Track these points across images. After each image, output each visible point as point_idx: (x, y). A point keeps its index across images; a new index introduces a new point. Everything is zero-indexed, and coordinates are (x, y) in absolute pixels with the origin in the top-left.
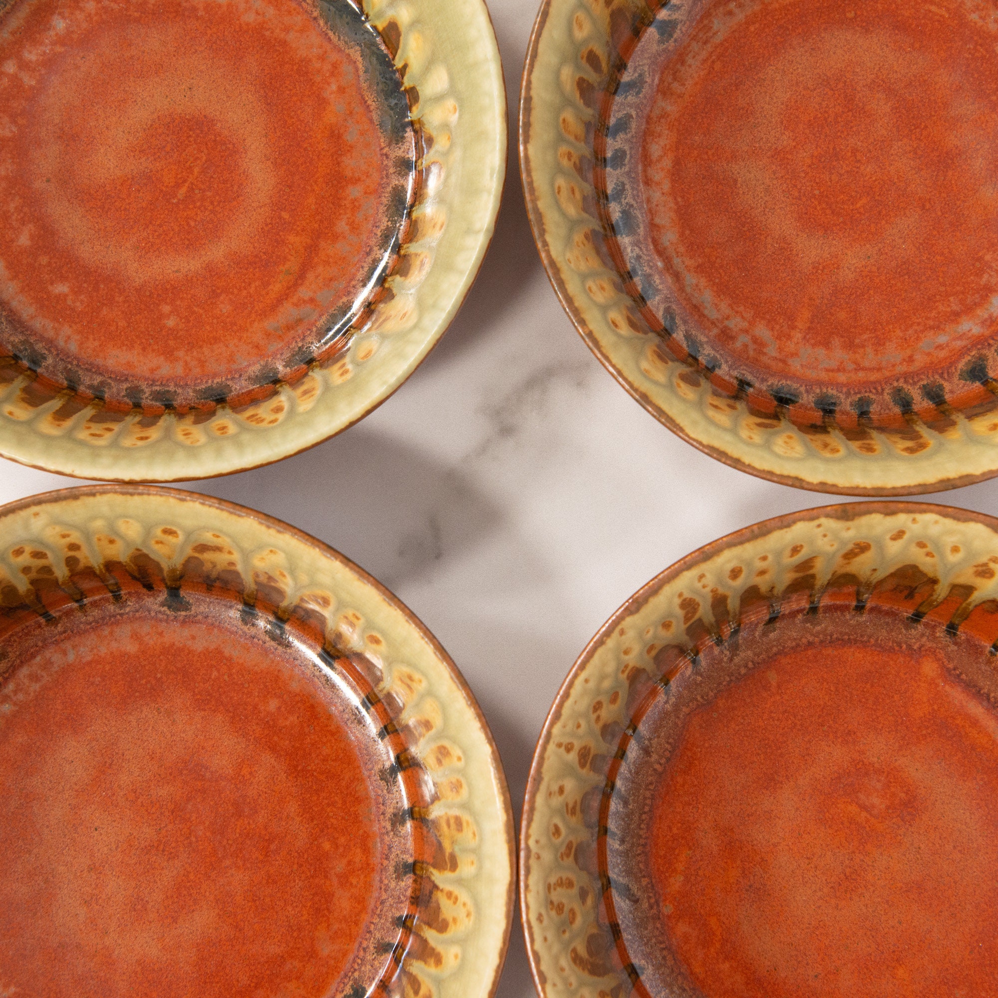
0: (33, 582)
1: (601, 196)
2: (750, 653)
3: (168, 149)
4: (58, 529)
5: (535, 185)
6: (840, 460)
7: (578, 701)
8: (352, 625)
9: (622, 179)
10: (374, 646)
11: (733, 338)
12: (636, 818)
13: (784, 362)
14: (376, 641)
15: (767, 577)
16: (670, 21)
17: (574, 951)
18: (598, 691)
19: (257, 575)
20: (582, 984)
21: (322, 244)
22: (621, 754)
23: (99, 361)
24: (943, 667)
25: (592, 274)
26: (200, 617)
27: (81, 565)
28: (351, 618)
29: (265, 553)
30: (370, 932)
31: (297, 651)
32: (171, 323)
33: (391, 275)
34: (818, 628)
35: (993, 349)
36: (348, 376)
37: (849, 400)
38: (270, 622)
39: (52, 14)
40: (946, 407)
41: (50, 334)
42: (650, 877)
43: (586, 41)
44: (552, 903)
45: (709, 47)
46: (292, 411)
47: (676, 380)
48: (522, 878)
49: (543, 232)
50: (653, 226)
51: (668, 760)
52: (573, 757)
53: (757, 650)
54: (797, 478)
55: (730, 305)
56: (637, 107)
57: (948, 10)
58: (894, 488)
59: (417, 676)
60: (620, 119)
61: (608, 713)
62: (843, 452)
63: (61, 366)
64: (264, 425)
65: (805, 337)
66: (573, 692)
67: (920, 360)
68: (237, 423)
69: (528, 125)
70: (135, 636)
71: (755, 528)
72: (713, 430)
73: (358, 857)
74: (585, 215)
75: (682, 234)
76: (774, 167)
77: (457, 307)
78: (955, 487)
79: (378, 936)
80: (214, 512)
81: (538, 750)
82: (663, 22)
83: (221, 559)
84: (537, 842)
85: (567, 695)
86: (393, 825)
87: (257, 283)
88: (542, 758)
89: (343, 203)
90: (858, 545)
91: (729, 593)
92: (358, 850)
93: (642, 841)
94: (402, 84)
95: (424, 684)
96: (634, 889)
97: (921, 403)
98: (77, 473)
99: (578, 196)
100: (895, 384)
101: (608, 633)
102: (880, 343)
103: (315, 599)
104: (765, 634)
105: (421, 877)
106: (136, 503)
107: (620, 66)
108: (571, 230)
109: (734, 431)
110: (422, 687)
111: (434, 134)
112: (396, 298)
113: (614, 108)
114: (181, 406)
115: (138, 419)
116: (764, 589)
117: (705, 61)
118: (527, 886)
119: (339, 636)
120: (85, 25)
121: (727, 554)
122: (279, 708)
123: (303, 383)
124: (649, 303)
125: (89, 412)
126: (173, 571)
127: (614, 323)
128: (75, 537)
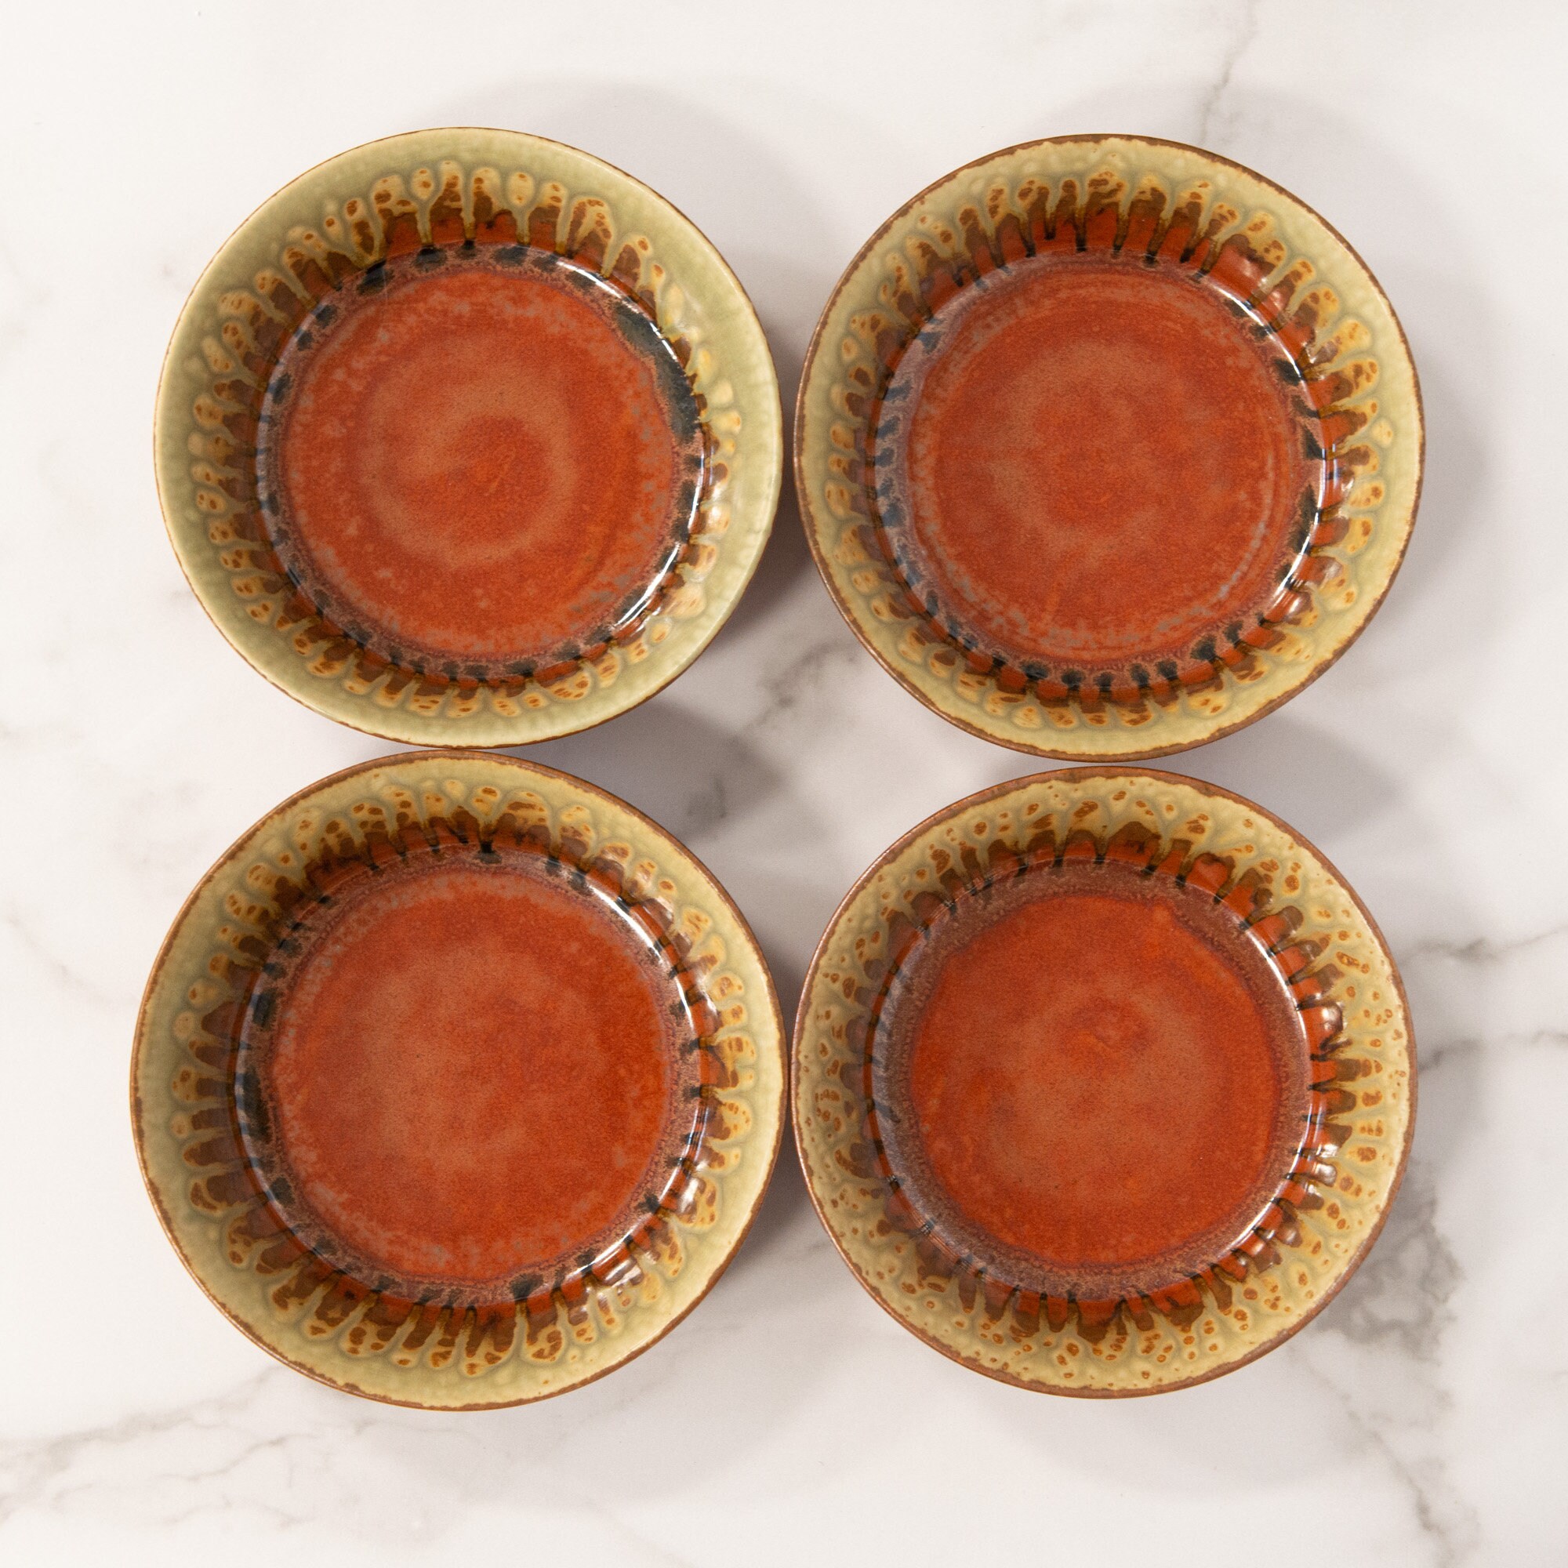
0: (367, 835)
1: (871, 493)
2: (1001, 902)
3: (481, 448)
4: (394, 789)
5: (808, 491)
6: (1072, 731)
7: (843, 938)
8: (647, 873)
9: (890, 475)
10: (667, 891)
11: (989, 619)
12: (898, 1048)
13: (1035, 641)
14: (667, 886)
15: (1009, 832)
16: (934, 334)
17: (838, 1152)
18: (860, 930)
19: (564, 829)
20: (844, 1181)
21: (619, 534)
22: (885, 992)
23: (419, 639)
24: (1173, 914)
25: (858, 567)
26: (509, 869)
27: (410, 821)
28: (646, 866)
29: (572, 810)
30: (660, 1148)
31: (598, 899)
32: (483, 604)
33: (681, 562)
34: (1063, 880)
35: (1220, 630)
36: (644, 656)
37: (1092, 676)
38: (572, 873)
39: (378, 327)
40: (1176, 682)
41: (376, 615)
42: (910, 1100)
43: (853, 362)
44: (819, 1110)
45: (969, 356)
46: (595, 687)
47: (931, 660)
48: (793, 1087)
49: (814, 532)
50: (918, 518)
51: (928, 997)
52: (838, 987)
53: (1009, 900)
54: (1032, 747)
55: (987, 590)
56: (903, 410)
57: (1183, 325)
58: (1115, 755)
59: (703, 917)
60: (890, 421)
61: (871, 950)
62: (1075, 723)
63: (385, 643)
64: (571, 698)
65: (1053, 619)
66: (838, 929)
67: (1157, 640)
68: (546, 696)
69: (801, 440)
70: (452, 886)
71: (995, 789)
72: (961, 704)
73: (651, 1082)
74: (854, 514)
75: (944, 525)
76: (1027, 466)
77: (740, 596)
78: (1166, 754)
79: (668, 1151)
80: (529, 773)
81: (807, 979)
82: (928, 334)
83: (532, 816)
84: (806, 1057)
85: (832, 932)
86: (683, 1054)
87: (561, 569)
88: (811, 986)
89: (638, 496)
90: (1086, 804)
91: (977, 847)
92: (651, 1077)
93: (904, 1069)
94: (692, 390)
95: (710, 923)
96: (897, 1112)
97: (1156, 679)
98: (412, 740)
99: (847, 496)
100: (1134, 662)
101: (868, 880)
102: (1121, 624)
103: (615, 850)
104: (1015, 885)
105: (707, 1098)
106: (462, 766)
107: (889, 375)
108: (839, 530)
109: (979, 705)
110: (707, 926)
111: (720, 439)
112: (686, 586)
113: (883, 412)
114: (492, 679)
115: (456, 692)
116: (1008, 843)
117: (965, 369)
118: (797, 1094)
119: (635, 884)
120: (407, 337)
121: (971, 812)
122: (580, 950)
123: (603, 661)
124: (913, 588)
125: (413, 686)
126: (487, 826)
127: (876, 610)
128: (408, 796)
